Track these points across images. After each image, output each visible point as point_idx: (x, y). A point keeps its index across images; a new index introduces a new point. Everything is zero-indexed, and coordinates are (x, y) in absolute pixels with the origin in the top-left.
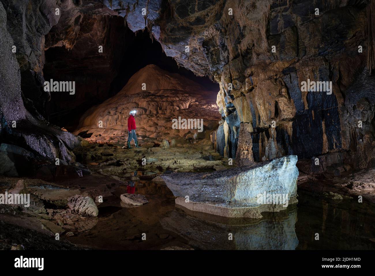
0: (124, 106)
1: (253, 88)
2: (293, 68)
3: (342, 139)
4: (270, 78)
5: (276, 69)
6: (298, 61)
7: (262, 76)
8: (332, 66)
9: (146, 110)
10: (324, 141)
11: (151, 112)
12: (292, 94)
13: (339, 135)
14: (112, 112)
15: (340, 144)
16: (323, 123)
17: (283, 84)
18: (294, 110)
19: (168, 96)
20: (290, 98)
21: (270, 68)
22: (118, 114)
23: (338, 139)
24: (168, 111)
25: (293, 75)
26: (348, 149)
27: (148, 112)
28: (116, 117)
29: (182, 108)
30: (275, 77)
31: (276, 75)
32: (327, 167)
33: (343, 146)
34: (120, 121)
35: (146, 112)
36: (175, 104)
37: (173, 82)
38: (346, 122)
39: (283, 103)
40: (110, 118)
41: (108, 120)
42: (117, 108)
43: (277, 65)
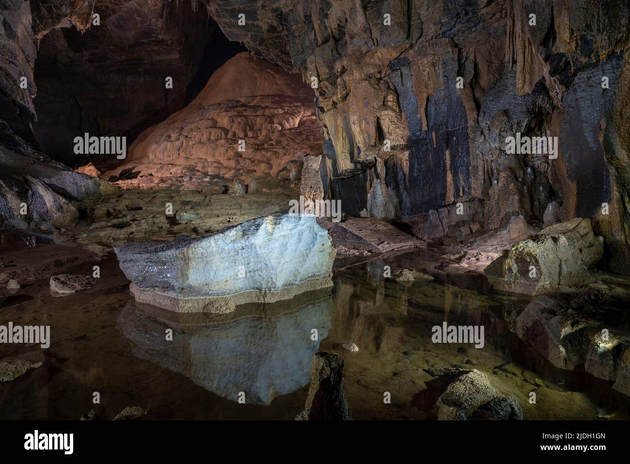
0: (193, 126)
1: (347, 94)
2: (406, 59)
3: (472, 180)
4: (369, 77)
5: (377, 62)
6: (411, 46)
7: (357, 75)
8: (464, 54)
9: (226, 131)
10: (448, 184)
11: (234, 134)
12: (404, 104)
13: (468, 173)
14: (174, 136)
15: (470, 188)
16: (447, 152)
17: (392, 87)
18: (406, 132)
19: (266, 107)
20: (400, 111)
21: (368, 59)
22: (182, 138)
23: (467, 180)
24: (264, 132)
25: (405, 70)
26: (480, 196)
27: (230, 136)
28: (178, 143)
29: (287, 126)
30: (378, 76)
31: (380, 72)
32: (449, 227)
33: (473, 192)
34: (185, 151)
35: (226, 134)
36: (276, 120)
37: (279, 82)
38: (478, 152)
39: (388, 119)
40: (169, 145)
41: (166, 149)
42: (182, 128)
43: (379, 54)
